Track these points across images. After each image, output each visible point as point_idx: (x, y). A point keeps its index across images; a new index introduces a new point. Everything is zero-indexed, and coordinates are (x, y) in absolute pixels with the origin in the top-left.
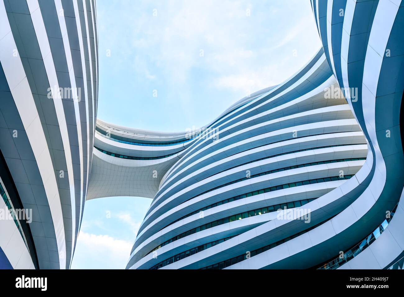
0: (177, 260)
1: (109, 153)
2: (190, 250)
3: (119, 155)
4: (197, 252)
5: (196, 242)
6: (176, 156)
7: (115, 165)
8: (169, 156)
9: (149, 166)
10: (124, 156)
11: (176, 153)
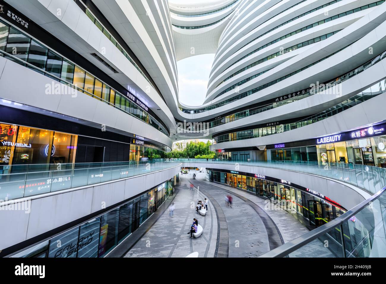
1: (183, 27)
3: (189, 27)
10: (192, 27)
11: (227, 16)
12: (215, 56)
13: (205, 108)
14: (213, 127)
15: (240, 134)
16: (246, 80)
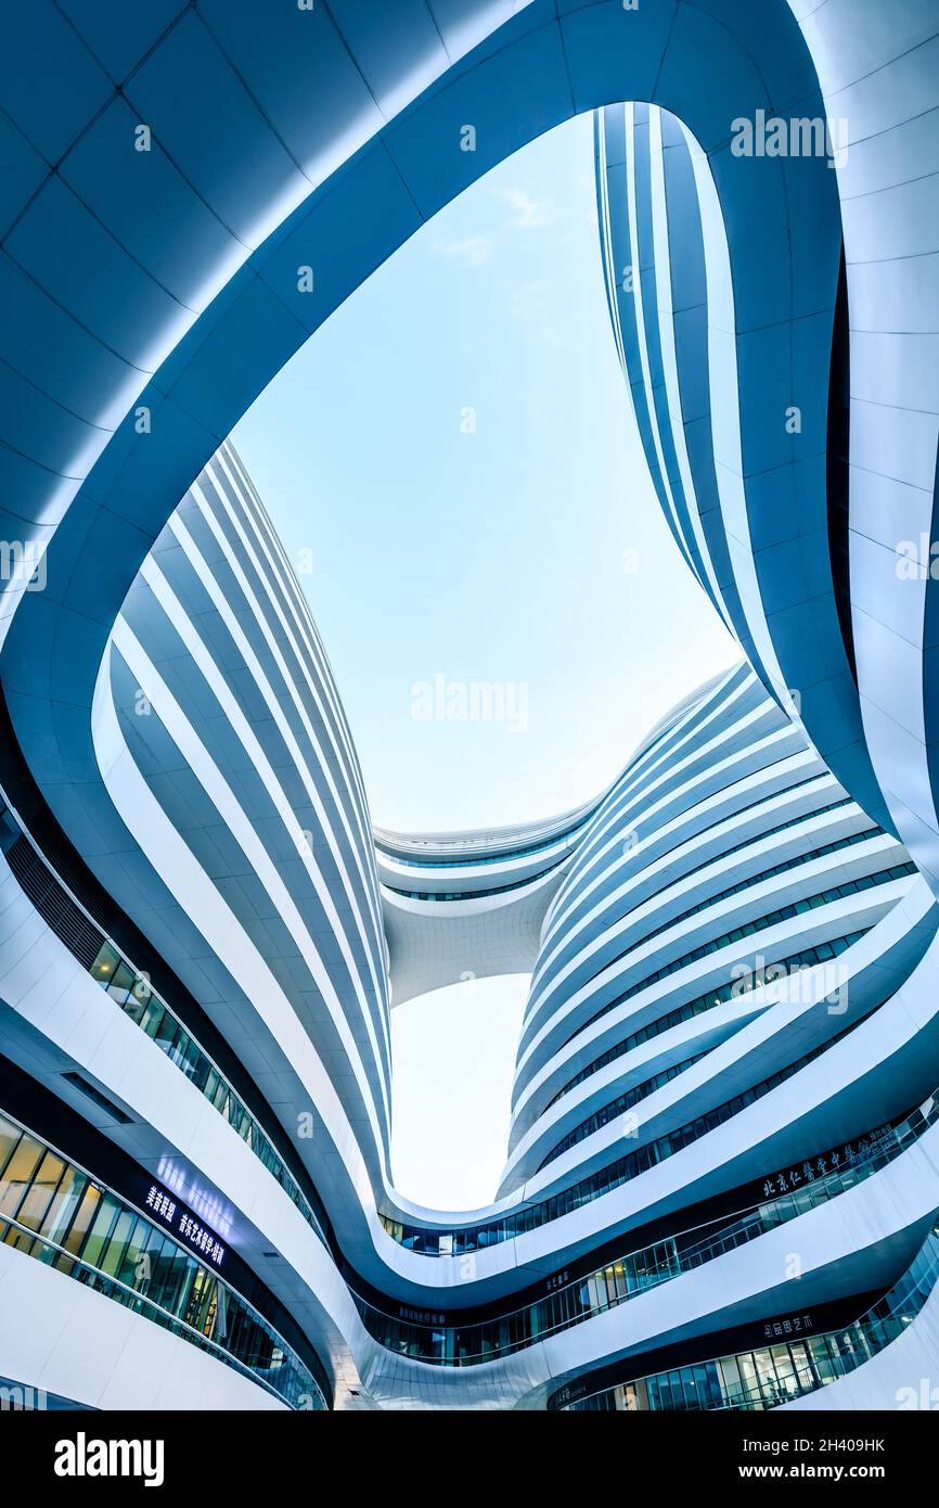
0: (603, 1125)
1: (423, 896)
2: (624, 1096)
3: (445, 894)
4: (640, 1100)
5: (632, 1076)
6: (556, 871)
7: (441, 919)
8: (543, 874)
9: (508, 906)
10: (453, 894)
11: (557, 865)
12: (533, 981)
13: (500, 1222)
14: (541, 1338)
15: (662, 1388)
16: (638, 1090)
